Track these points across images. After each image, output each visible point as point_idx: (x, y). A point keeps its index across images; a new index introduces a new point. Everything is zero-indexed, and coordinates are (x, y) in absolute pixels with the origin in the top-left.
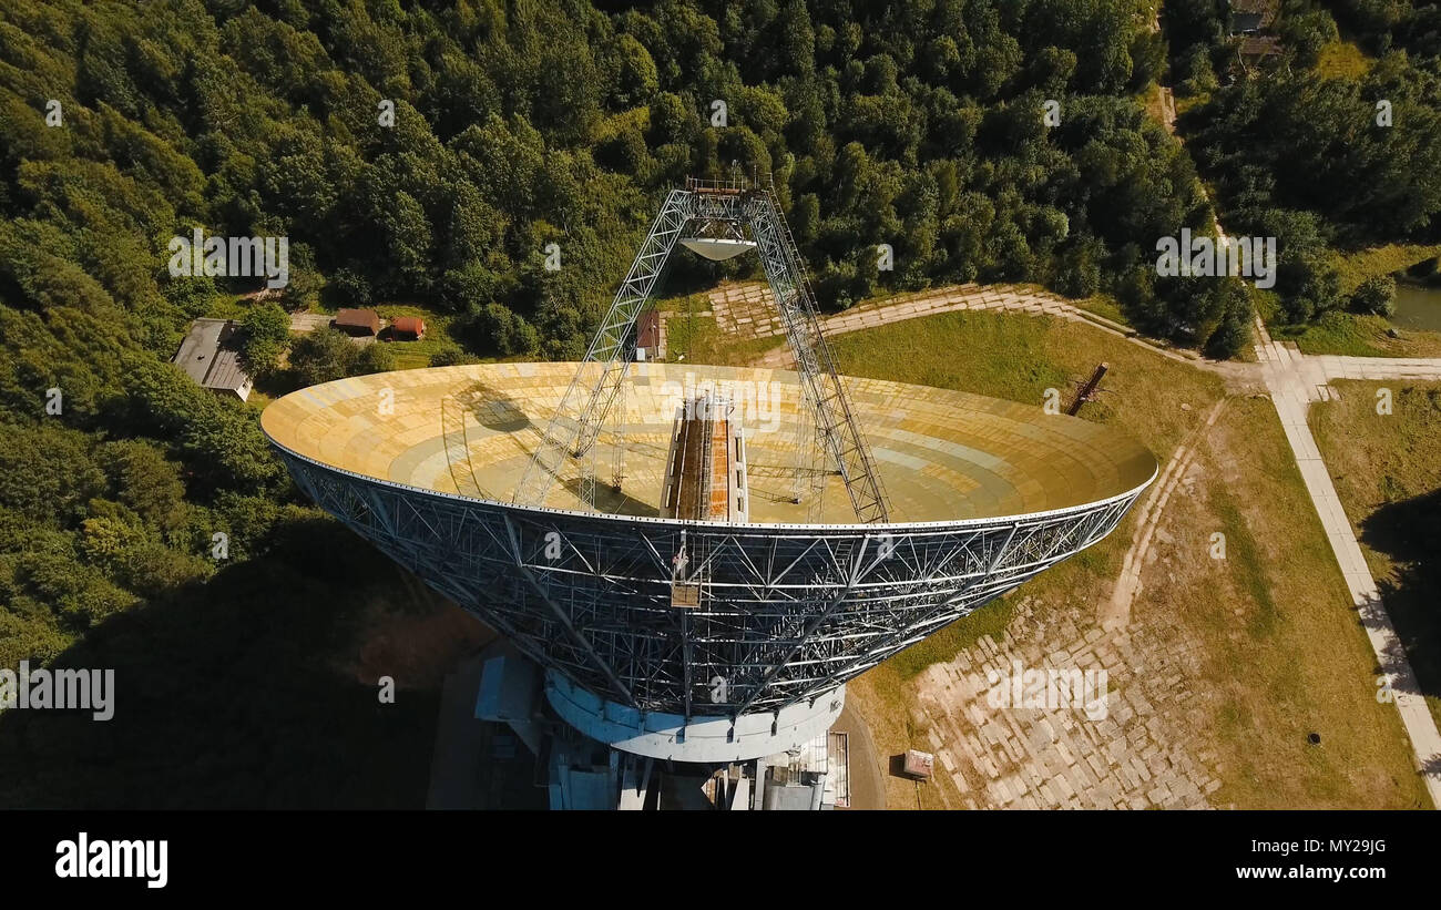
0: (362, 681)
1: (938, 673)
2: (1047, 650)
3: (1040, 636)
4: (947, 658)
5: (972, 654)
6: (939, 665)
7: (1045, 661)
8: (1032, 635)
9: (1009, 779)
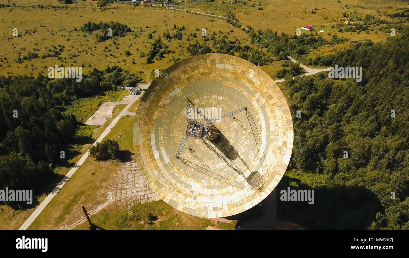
1: (157, 199)
2: (130, 198)
3: (130, 201)
4: (154, 201)
6: (156, 201)
7: (133, 196)
8: (131, 202)
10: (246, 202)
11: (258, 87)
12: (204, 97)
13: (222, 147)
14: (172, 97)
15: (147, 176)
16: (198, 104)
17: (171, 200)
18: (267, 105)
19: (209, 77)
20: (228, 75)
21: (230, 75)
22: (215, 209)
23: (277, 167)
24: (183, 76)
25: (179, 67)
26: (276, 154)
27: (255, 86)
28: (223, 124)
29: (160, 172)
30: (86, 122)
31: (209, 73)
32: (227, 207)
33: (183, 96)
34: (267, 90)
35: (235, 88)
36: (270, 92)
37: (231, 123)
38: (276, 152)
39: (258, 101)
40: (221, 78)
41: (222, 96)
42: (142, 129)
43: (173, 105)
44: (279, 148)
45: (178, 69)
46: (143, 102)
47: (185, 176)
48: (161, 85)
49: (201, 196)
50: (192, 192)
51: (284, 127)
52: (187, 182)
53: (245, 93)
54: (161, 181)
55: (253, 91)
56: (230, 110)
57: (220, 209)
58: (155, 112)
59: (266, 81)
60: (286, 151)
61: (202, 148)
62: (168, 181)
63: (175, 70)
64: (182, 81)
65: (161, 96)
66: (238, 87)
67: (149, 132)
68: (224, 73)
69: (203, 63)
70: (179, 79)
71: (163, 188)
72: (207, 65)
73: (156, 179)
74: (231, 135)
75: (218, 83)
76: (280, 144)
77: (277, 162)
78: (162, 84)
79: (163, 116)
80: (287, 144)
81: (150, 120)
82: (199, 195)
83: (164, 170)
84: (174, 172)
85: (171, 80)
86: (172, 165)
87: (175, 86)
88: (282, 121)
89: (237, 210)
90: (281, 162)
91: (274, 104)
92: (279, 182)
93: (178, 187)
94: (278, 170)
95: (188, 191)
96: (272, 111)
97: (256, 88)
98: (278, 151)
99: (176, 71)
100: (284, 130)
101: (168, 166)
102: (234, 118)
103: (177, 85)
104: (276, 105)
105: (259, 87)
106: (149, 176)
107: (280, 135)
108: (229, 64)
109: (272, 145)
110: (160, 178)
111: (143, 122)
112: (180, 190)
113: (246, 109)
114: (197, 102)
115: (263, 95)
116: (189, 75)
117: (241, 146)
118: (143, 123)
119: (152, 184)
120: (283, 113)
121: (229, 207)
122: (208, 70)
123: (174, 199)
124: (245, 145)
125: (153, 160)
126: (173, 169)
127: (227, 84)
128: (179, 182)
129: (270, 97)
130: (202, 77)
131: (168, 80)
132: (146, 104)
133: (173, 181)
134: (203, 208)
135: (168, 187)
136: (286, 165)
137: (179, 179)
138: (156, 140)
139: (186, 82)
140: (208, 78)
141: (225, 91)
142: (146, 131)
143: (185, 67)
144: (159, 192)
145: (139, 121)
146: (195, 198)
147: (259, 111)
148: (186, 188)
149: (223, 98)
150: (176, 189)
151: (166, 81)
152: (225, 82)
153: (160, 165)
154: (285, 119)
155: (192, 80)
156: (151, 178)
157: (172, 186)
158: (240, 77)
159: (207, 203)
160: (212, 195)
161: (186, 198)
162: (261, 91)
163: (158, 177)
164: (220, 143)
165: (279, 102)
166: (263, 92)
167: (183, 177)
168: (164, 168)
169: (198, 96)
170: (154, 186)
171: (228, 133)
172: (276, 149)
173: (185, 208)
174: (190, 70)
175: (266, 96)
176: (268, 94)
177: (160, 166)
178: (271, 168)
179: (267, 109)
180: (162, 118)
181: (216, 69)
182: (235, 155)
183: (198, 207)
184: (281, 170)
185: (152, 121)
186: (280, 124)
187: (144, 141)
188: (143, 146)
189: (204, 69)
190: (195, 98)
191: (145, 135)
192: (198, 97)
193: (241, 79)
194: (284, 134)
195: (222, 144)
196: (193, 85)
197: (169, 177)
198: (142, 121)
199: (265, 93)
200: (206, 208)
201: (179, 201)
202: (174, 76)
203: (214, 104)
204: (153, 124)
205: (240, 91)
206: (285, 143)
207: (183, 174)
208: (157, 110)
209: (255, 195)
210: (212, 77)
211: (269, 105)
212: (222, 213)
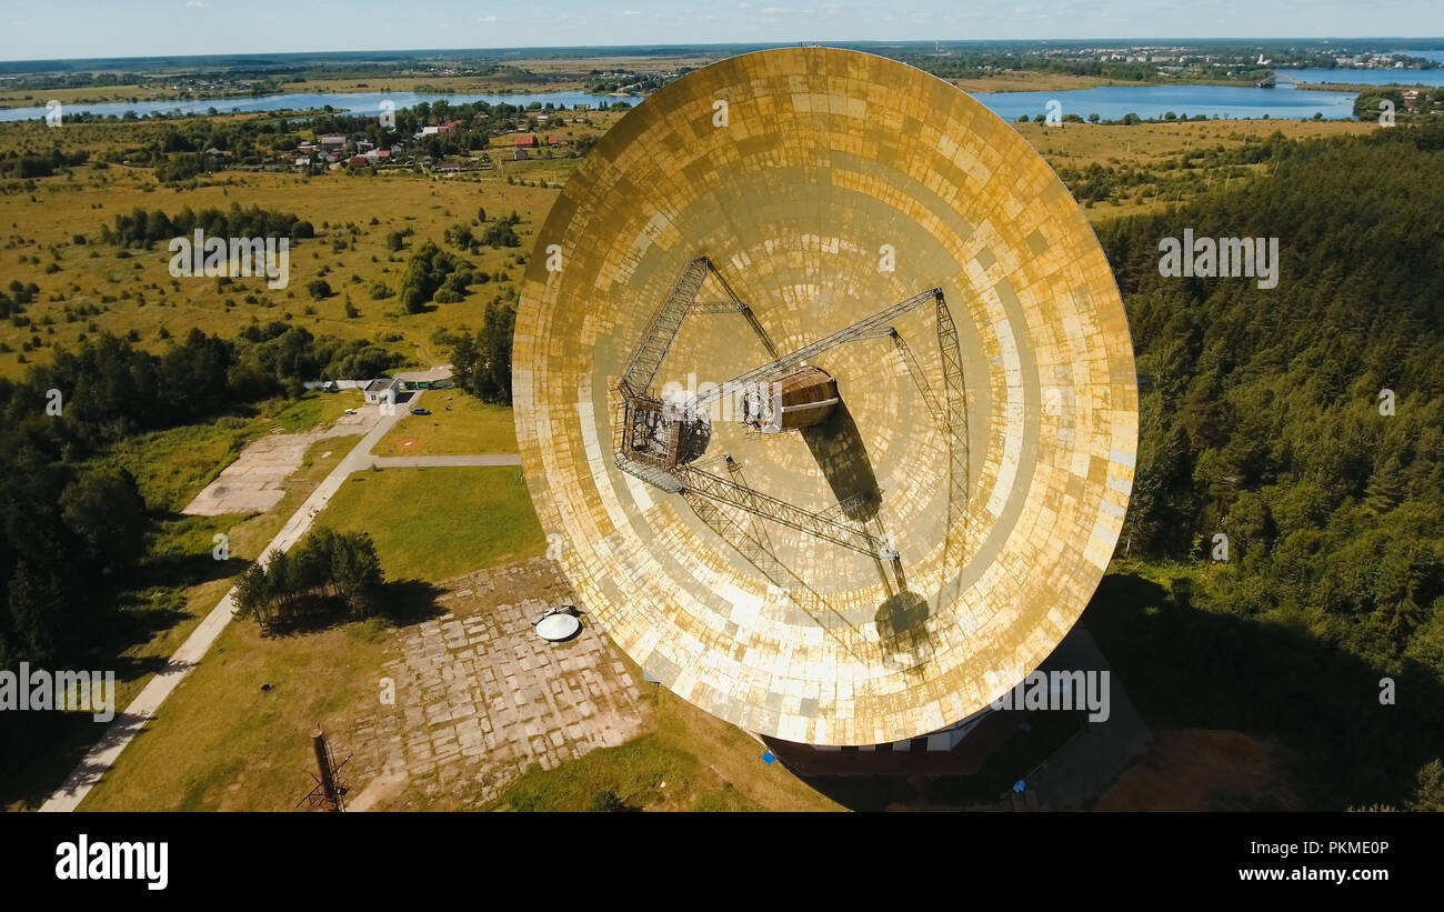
0: (1242, 735)
1: (614, 739)
2: (484, 757)
3: (485, 769)
4: (598, 751)
5: (571, 754)
6: (610, 745)
7: (492, 748)
8: (494, 770)
9: (574, 669)
10: (922, 699)
11: (981, 193)
12: (766, 243)
13: (851, 456)
14: (641, 255)
15: (571, 559)
16: (745, 276)
17: (654, 654)
18: (1024, 282)
19: (772, 159)
20: (850, 142)
21: (859, 142)
22: (809, 708)
23: (1057, 570)
24: (672, 165)
25: (643, 128)
26: (1058, 511)
27: (969, 189)
28: (851, 359)
29: (618, 545)
30: (188, 507)
31: (772, 141)
32: (852, 704)
33: (685, 246)
34: (1019, 208)
35: (887, 200)
36: (1034, 219)
37: (884, 355)
38: (1061, 503)
39: (986, 258)
40: (823, 158)
41: (838, 236)
42: (544, 385)
43: (650, 284)
44: (1074, 486)
45: (644, 135)
46: (533, 283)
47: (711, 564)
48: (588, 207)
49: (762, 646)
50: (733, 628)
51: (1100, 391)
52: (717, 590)
53: (930, 223)
54: (623, 582)
55: (963, 211)
56: (876, 297)
57: (824, 712)
58: (587, 317)
59: (1013, 168)
60: (1101, 508)
61: (771, 454)
62: (645, 583)
63: (630, 142)
64: (668, 185)
65: (597, 253)
66: (897, 194)
67: (570, 397)
68: (834, 135)
69: (739, 99)
70: (657, 176)
71: (629, 607)
72: (756, 105)
73: (603, 572)
74: (884, 403)
75: (813, 180)
76: (1080, 469)
77: (1060, 550)
78: (593, 205)
79: (617, 330)
80: (1105, 471)
81: (571, 349)
82: (756, 641)
83: (631, 538)
84: (668, 547)
85: (624, 185)
86: (662, 520)
87: (647, 208)
88: (1091, 361)
89: (884, 727)
90: (1075, 552)
91: (1054, 279)
92: (1059, 639)
93: (683, 605)
94: (1060, 586)
95: (716, 622)
96: (1048, 311)
97: (975, 198)
98: (1068, 499)
99: (635, 143)
100: (1098, 404)
101: (648, 525)
102: (895, 334)
103: (653, 203)
104: (1063, 284)
105: (985, 197)
106: (579, 559)
107: (1079, 426)
108: (846, 91)
109: (1044, 468)
110: (620, 568)
111: (545, 357)
112: (688, 619)
113: (939, 296)
114: (740, 266)
115: (1005, 231)
116: (695, 157)
117: (924, 458)
118: (545, 362)
119: (591, 591)
120: (1093, 323)
121: (856, 710)
122: (765, 126)
123: (666, 651)
124: (939, 452)
125: (592, 499)
126: (666, 536)
127: (852, 182)
128: (686, 586)
129: (1037, 244)
130: (746, 160)
131: (612, 184)
132: (548, 289)
133: (666, 583)
134: (764, 699)
135: (645, 602)
136: (1095, 567)
137: (685, 573)
138: (599, 426)
139: (687, 189)
140: (770, 164)
141: (849, 215)
142: (559, 391)
143: (668, 124)
144: (614, 622)
145: (529, 356)
146: (740, 653)
147: (994, 306)
148: (708, 611)
149: (845, 245)
150: (673, 611)
151: (608, 189)
152: (840, 172)
153: (619, 519)
154: (1101, 353)
155: (706, 177)
156: (588, 569)
157: (661, 600)
158: (902, 147)
159: (781, 678)
160: (803, 651)
161: (706, 649)
162: (996, 212)
163: (610, 567)
164: (840, 437)
165: (1075, 271)
166: (1004, 220)
167: (702, 566)
168: (631, 530)
169: (741, 241)
170: (595, 599)
171: (873, 398)
172: (1062, 488)
173: (700, 691)
174: (691, 134)
175: (1017, 236)
176: (1028, 226)
177: (617, 525)
178: (1031, 572)
179: (1028, 299)
180: (616, 340)
181: (796, 121)
182: (899, 492)
183: (746, 691)
184: (1075, 589)
185: (580, 351)
186: (1080, 372)
187: (555, 432)
188: (552, 451)
189: (748, 121)
190: (730, 252)
191: (558, 407)
192: (743, 245)
193: (908, 160)
194: (1097, 425)
195: (850, 442)
196: (717, 197)
197: (648, 564)
198: (542, 354)
199: (1016, 223)
200: (774, 699)
201: (682, 661)
202: (635, 166)
203: (809, 271)
204: (581, 365)
205: (907, 212)
206: (1098, 467)
207: (700, 557)
208: (593, 310)
209: (962, 678)
210: (787, 159)
211: (1032, 282)
212: (830, 730)
